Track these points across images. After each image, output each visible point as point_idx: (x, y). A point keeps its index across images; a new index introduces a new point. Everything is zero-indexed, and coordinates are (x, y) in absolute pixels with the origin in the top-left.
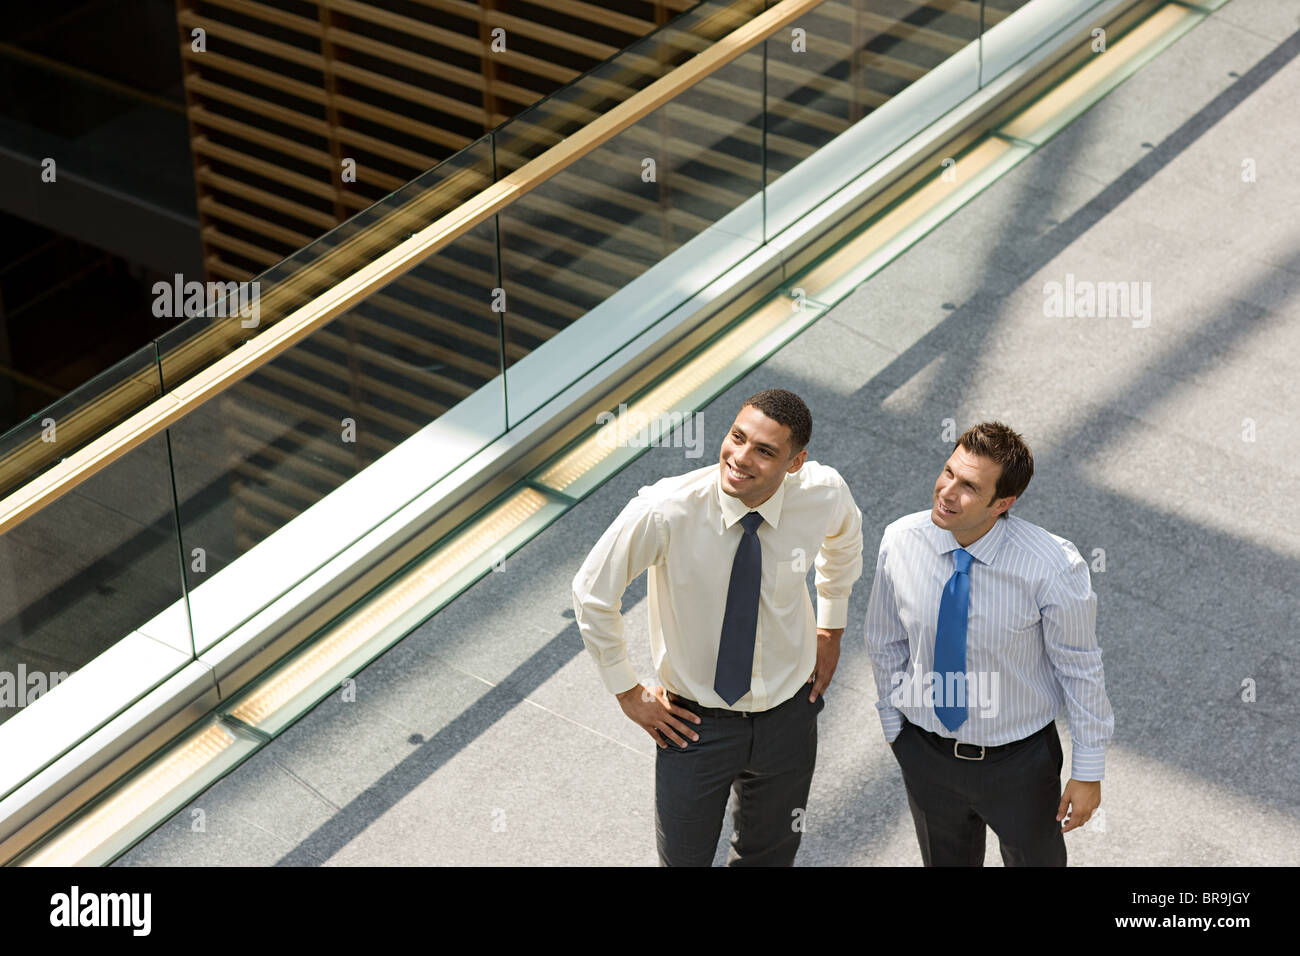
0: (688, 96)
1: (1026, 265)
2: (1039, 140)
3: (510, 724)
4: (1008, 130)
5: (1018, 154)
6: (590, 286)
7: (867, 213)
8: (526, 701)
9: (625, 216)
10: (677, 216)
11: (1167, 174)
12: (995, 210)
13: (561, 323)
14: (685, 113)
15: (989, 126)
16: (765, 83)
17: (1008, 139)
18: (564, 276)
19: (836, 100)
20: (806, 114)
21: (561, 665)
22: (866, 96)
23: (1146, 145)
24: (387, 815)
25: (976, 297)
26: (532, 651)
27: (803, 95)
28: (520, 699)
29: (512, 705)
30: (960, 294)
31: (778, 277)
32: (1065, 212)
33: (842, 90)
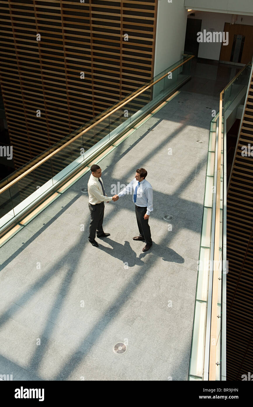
0: (74, 142)
1: (116, 161)
2: (117, 146)
3: (55, 222)
4: (113, 145)
5: (115, 147)
6: (67, 163)
7: (96, 156)
8: (57, 219)
9: (67, 157)
10: (73, 156)
11: (133, 149)
12: (112, 154)
13: (64, 168)
14: (74, 144)
15: (111, 144)
16: (83, 140)
17: (113, 146)
18: (64, 162)
19: (93, 141)
20: (89, 143)
21: (61, 214)
22: (96, 141)
23: (130, 145)
24: (40, 235)
25: (110, 165)
26: (58, 213)
27: (89, 141)
28: (56, 219)
29: (55, 220)
30: (108, 165)
31: (86, 164)
32: (121, 154)
33: (93, 140)
